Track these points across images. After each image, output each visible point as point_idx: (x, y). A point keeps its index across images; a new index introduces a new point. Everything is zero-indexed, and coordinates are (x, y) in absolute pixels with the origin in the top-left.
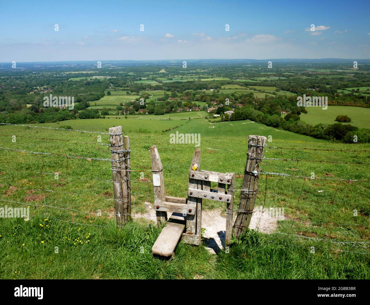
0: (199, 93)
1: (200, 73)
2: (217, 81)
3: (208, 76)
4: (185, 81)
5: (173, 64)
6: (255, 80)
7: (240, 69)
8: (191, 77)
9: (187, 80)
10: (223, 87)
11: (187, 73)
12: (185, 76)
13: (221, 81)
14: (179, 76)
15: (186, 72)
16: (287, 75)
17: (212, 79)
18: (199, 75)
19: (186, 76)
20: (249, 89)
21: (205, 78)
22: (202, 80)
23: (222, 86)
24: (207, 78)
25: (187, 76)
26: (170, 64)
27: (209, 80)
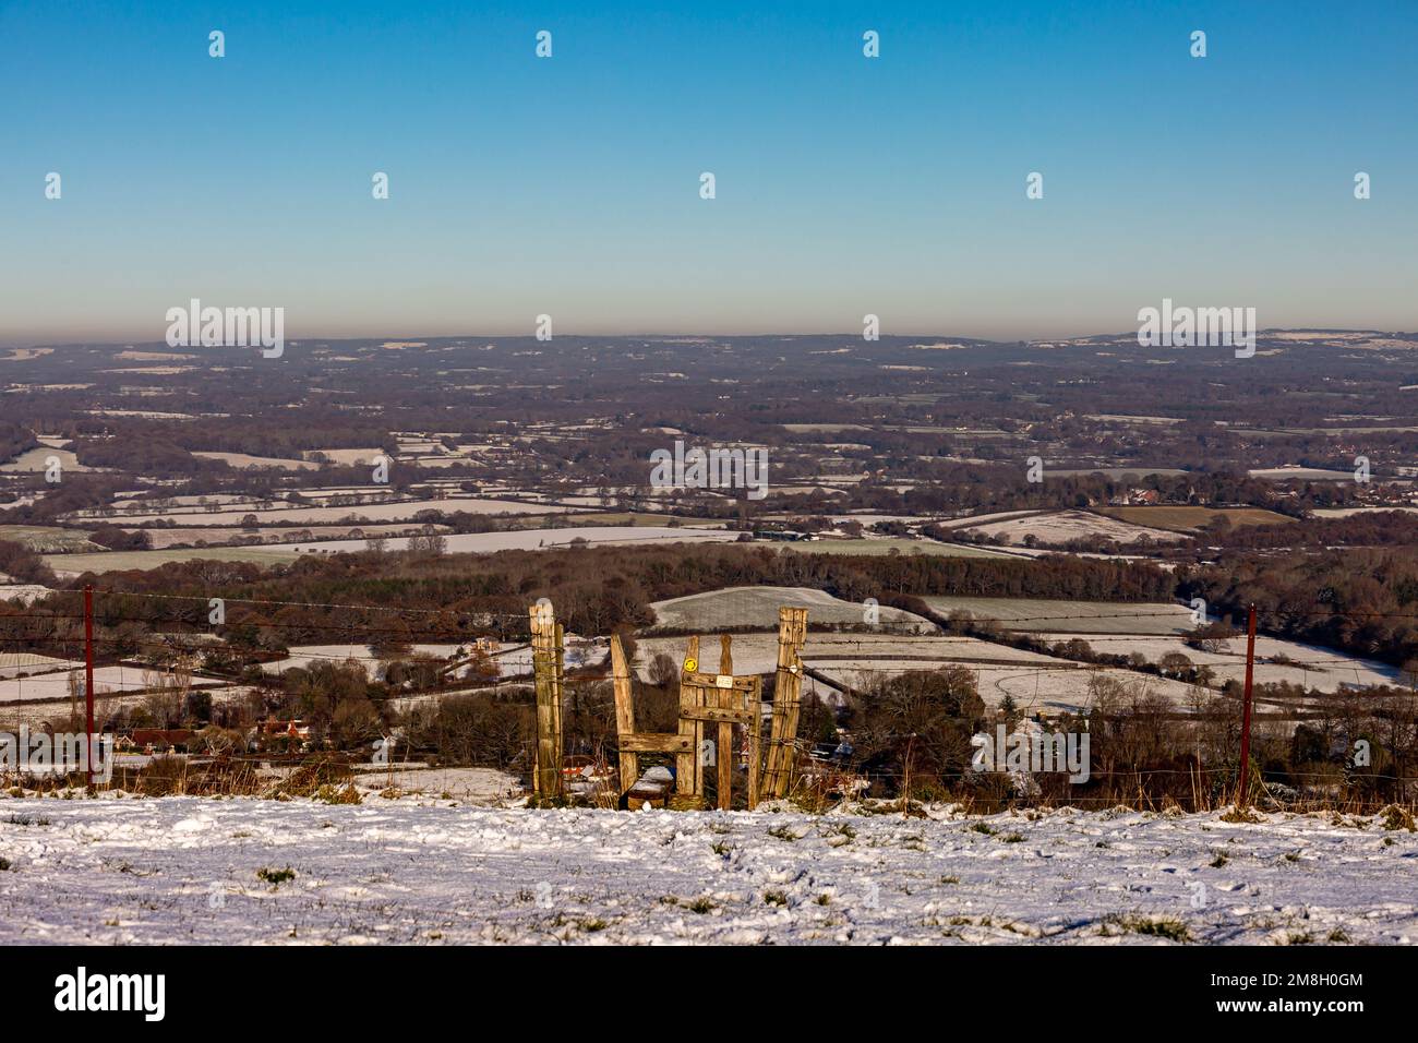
0: (431, 677)
1: (435, 473)
2: (606, 552)
3: (514, 508)
4: (289, 552)
5: (152, 392)
6: (980, 540)
7: (836, 428)
8: (346, 512)
9: (305, 548)
10: (664, 613)
11: (302, 472)
12: (280, 512)
13: (644, 549)
14: (214, 508)
15: (291, 465)
16: (1292, 482)
17: (562, 537)
18: (427, 495)
19: (294, 500)
20: (928, 626)
21: (484, 525)
22: (455, 544)
23: (656, 606)
24: (511, 523)
25: (306, 503)
26: (126, 390)
27: (528, 541)
